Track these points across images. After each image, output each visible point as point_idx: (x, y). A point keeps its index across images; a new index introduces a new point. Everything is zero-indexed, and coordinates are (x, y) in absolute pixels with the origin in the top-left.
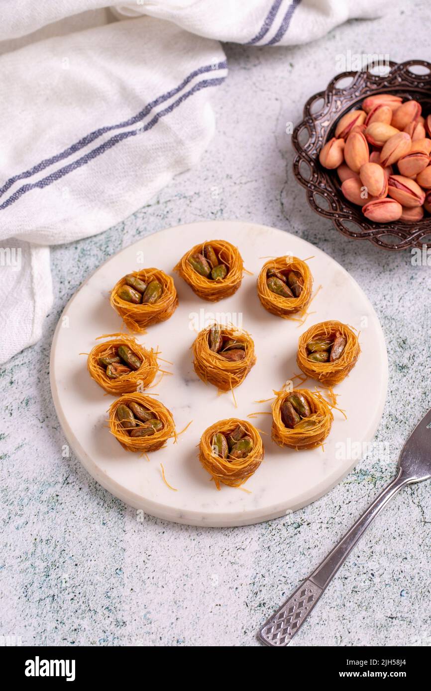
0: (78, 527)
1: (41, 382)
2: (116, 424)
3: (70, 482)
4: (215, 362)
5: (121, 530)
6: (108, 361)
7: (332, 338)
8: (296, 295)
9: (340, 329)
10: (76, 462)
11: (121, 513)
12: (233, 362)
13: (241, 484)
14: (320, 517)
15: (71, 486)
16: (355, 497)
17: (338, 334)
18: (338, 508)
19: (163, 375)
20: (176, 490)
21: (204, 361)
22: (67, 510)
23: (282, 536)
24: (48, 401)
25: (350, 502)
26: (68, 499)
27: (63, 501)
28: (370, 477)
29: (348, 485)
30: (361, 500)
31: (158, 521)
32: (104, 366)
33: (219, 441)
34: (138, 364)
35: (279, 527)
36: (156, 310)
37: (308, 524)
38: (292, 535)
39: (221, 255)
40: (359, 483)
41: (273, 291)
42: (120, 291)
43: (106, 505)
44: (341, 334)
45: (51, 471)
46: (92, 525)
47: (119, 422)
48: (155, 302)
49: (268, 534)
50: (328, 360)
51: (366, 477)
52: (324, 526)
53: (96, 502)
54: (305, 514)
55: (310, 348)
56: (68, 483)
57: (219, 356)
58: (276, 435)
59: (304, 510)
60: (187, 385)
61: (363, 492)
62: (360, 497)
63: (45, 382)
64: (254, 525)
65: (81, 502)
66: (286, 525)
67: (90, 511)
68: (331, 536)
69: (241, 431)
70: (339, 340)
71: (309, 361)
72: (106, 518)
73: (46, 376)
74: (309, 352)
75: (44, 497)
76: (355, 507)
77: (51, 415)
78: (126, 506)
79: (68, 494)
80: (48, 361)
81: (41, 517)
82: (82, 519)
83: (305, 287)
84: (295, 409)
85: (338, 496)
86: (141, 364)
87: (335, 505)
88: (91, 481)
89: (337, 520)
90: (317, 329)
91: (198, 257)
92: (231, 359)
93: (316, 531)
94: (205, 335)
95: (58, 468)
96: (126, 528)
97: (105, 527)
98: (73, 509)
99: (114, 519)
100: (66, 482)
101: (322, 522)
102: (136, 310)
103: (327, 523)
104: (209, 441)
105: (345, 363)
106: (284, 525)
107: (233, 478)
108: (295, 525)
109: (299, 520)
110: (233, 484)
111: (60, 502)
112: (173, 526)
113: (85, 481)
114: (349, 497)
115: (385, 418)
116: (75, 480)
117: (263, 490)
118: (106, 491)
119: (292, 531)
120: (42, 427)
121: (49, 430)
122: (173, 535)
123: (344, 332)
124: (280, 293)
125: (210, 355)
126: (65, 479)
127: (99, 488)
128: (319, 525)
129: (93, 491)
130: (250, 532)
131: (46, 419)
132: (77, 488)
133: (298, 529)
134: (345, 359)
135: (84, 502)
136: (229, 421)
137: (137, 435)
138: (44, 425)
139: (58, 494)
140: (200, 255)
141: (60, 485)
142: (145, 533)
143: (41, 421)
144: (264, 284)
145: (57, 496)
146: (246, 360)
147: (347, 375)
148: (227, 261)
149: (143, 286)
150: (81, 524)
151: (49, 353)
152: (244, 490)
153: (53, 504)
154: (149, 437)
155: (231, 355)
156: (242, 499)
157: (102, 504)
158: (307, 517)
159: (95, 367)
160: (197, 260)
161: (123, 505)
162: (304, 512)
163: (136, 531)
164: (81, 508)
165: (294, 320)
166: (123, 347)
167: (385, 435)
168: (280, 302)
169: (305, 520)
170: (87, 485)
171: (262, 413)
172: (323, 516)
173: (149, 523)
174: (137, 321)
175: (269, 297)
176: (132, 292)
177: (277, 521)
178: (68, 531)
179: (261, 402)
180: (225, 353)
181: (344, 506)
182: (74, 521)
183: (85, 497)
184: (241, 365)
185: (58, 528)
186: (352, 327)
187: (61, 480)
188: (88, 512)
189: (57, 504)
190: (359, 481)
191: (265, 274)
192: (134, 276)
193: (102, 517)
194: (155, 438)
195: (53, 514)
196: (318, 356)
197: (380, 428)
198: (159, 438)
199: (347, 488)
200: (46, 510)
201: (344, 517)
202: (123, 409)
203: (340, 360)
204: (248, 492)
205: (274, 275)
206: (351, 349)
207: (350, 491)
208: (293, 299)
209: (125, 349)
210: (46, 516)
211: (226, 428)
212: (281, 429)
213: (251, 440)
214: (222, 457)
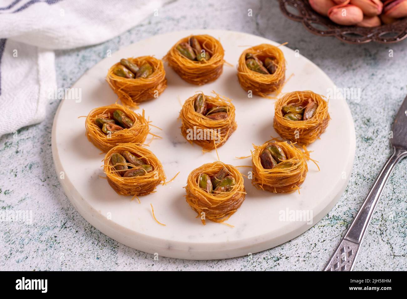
0: (74, 260)
1: (44, 151)
2: (110, 168)
3: (68, 226)
4: (201, 121)
5: (113, 263)
6: (105, 121)
7: (305, 103)
8: (271, 72)
9: (312, 96)
10: (74, 211)
11: (114, 250)
12: (216, 121)
13: (224, 220)
14: (297, 252)
15: (68, 229)
16: (329, 236)
17: (310, 100)
18: (313, 245)
19: (153, 139)
20: (164, 225)
21: (191, 121)
22: (64, 248)
23: (262, 267)
24: (49, 165)
25: (324, 241)
26: (66, 239)
27: (61, 241)
28: (342, 221)
29: (322, 227)
30: (335, 239)
31: (148, 256)
32: (100, 125)
33: (204, 180)
34: (131, 124)
35: (260, 260)
36: (147, 83)
37: (286, 258)
38: (272, 267)
39: (206, 46)
40: (332, 226)
41: (251, 70)
42: (116, 69)
43: (100, 244)
44: (313, 100)
45: (51, 218)
46: (87, 260)
47: (113, 166)
48: (147, 77)
49: (250, 266)
50: (302, 119)
51: (338, 221)
52: (301, 259)
53: (91, 242)
54: (283, 250)
55: (285, 110)
56: (66, 227)
57: (204, 117)
58: (256, 178)
59: (282, 247)
60: (175, 146)
61: (336, 233)
62: (333, 237)
63: (47, 152)
64: (237, 258)
65: (77, 242)
66: (266, 258)
67: (85, 248)
68: (308, 267)
69: (224, 172)
70: (311, 104)
71: (284, 119)
72: (100, 254)
73: (49, 147)
74: (284, 113)
75: (43, 238)
76: (329, 245)
77: (52, 176)
78: (118, 245)
79: (65, 235)
80: (50, 136)
81: (40, 253)
82: (78, 255)
83: (280, 66)
84: (273, 156)
85: (313, 235)
86: (133, 124)
87: (311, 243)
88: (87, 226)
89: (313, 254)
90: (291, 96)
91: (185, 45)
92: (214, 119)
93: (294, 264)
94: (191, 101)
95: (57, 216)
96: (118, 262)
97: (99, 261)
98: (70, 247)
99: (107, 255)
100: (64, 226)
101: (299, 257)
102: (129, 83)
103: (304, 257)
104: (195, 180)
105: (317, 120)
106: (264, 258)
107: (217, 212)
108: (274, 259)
109: (278, 255)
110: (217, 219)
111: (58, 242)
112: (162, 260)
113: (82, 226)
114: (324, 237)
115: (354, 177)
116: (72, 225)
117: (245, 225)
118: (101, 233)
119: (271, 263)
120: (43, 185)
121: (50, 187)
122: (162, 266)
123: (316, 99)
124: (257, 70)
125: (195, 115)
126: (63, 224)
127: (94, 231)
128: (297, 259)
129: (88, 233)
130: (233, 264)
131: (47, 179)
132: (74, 231)
133: (278, 262)
134: (317, 118)
135: (80, 242)
136: (213, 164)
137: (129, 175)
138: (45, 183)
139: (56, 235)
140: (186, 44)
141: (58, 229)
142: (136, 266)
143: (43, 180)
144: (243, 64)
145: (56, 237)
146: (228, 119)
147: (318, 137)
148: (211, 49)
149: (136, 69)
150: (77, 259)
151: (51, 131)
152: (228, 225)
153: (52, 243)
154: (140, 177)
155: (215, 116)
156: (225, 232)
157: (96, 243)
158: (285, 252)
159: (92, 125)
160: (184, 47)
161: (116, 244)
162: (283, 249)
163: (128, 264)
164: (77, 246)
165: (270, 98)
166: (117, 111)
167: (355, 189)
168: (258, 77)
169: (284, 255)
170: (83, 229)
172: (300, 251)
173: (139, 257)
174: (131, 96)
175: (247, 72)
176: (125, 70)
177: (258, 256)
178: (64, 264)
179: (242, 158)
180: (209, 116)
181: (320, 244)
182: (70, 256)
183: (81, 238)
184: (223, 123)
185: (56, 261)
186: (322, 96)
187: (59, 225)
188: (83, 249)
189: (55, 243)
190: (333, 224)
191: (244, 57)
192: (129, 60)
193: (96, 253)
194: (146, 178)
195: (51, 251)
196: (292, 115)
197: (350, 184)
198: (150, 178)
199: (321, 230)
200: (45, 248)
201: (319, 252)
202: (117, 156)
203: (313, 118)
204: (231, 227)
205: (252, 58)
206: (322, 110)
207: (324, 232)
208: (269, 75)
209: (120, 112)
210: (45, 252)
211: (210, 170)
212: (260, 169)
213: (233, 178)
214: (207, 192)
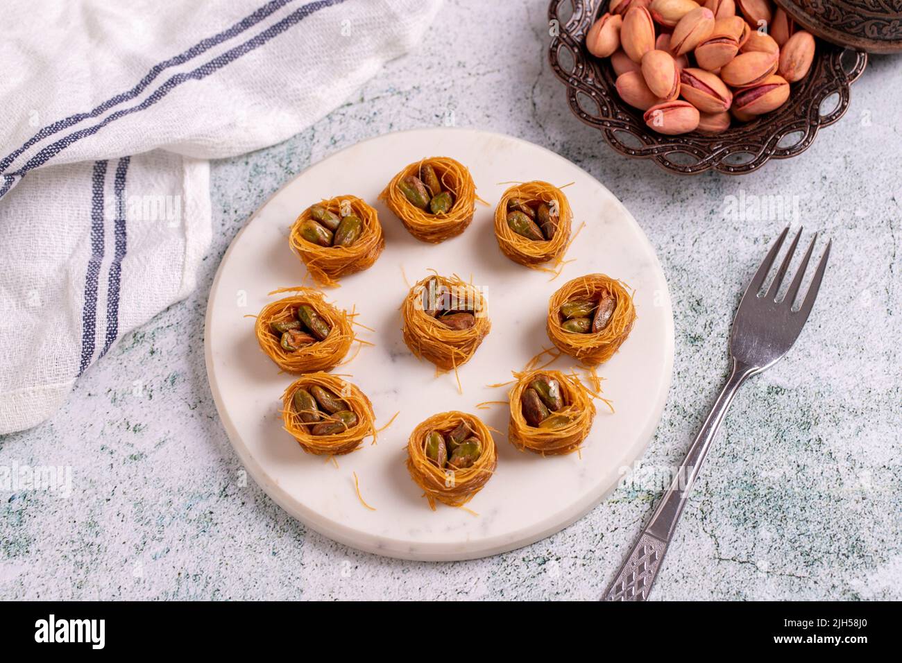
0: (238, 557)
1: (194, 351)
2: (292, 416)
3: (229, 493)
4: (433, 331)
5: (297, 563)
6: (283, 326)
7: (597, 298)
8: (547, 237)
9: (607, 286)
10: (238, 465)
11: (298, 538)
12: (457, 332)
13: (464, 502)
14: (573, 549)
15: (230, 499)
16: (623, 521)
17: (604, 294)
18: (599, 537)
19: (361, 346)
20: (373, 509)
21: (417, 330)
22: (224, 533)
23: (520, 575)
24: (201, 379)
25: (616, 529)
26: (226, 518)
27: (219, 521)
28: (645, 494)
29: (614, 504)
30: (632, 526)
31: (349, 551)
32: (277, 334)
33: (434, 442)
34: (325, 332)
35: (517, 562)
36: (351, 255)
37: (557, 560)
38: (535, 574)
39: (445, 178)
40: (629, 502)
41: (516, 232)
42: (303, 228)
43: (278, 527)
44: (608, 293)
45: (204, 479)
46: (258, 556)
47: (297, 414)
48: (352, 244)
49: (502, 573)
50: (590, 330)
51: (639, 494)
52: (579, 562)
53: (264, 523)
54: (554, 545)
55: (565, 312)
56: (226, 496)
57: (438, 323)
58: (514, 434)
59: (551, 539)
60: (394, 361)
61: (634, 515)
62: (630, 522)
63: (198, 352)
64: (483, 559)
65: (243, 522)
66: (526, 560)
67: (255, 535)
68: (589, 576)
69: (466, 430)
70: (606, 302)
71: (562, 331)
72: (277, 545)
73: (200, 344)
74: (564, 318)
75: (193, 515)
76: (623, 536)
77: (206, 398)
78: (305, 530)
79: (226, 510)
80: (202, 323)
81: (188, 543)
82: (245, 547)
83: (560, 226)
84: (541, 398)
85: (600, 519)
86: (329, 331)
87: (596, 532)
88: (258, 493)
89: (598, 554)
90: (575, 285)
91: (412, 182)
92: (454, 327)
93: (568, 570)
95: (213, 474)
96: (305, 561)
97: (276, 558)
98: (232, 532)
99: (288, 547)
100: (224, 494)
101: (576, 557)
102: (324, 255)
103: (584, 558)
104: (421, 443)
105: (613, 334)
106: (524, 560)
107: (453, 495)
108: (539, 561)
109: (545, 554)
110: (453, 502)
111: (215, 522)
112: (370, 559)
113: (250, 493)
114: (616, 521)
115: (668, 410)
116: (236, 491)
117: (495, 512)
118: (279, 508)
119: (534, 569)
120: (192, 416)
121: (202, 421)
122: (369, 570)
123: (613, 291)
124: (525, 233)
125: (425, 321)
126: (222, 489)
127: (269, 503)
128: (573, 561)
129: (260, 507)
130: (476, 569)
131: (199, 405)
132: (239, 502)
133: (543, 566)
134: (613, 330)
135: (247, 523)
136: (449, 415)
137: (320, 432)
138: (195, 413)
139: (211, 510)
140: (415, 179)
141: (215, 498)
142: (331, 568)
143: (192, 407)
144: (503, 221)
145: (211, 513)
146: (475, 328)
147: (616, 350)
148: (453, 187)
149: (335, 221)
150: (243, 554)
151: (205, 312)
152: (470, 512)
153: (205, 524)
154: (337, 436)
155: (455, 320)
156: (464, 524)
157: (272, 526)
158: (556, 549)
159: (265, 335)
160: (411, 185)
161: (301, 527)
162: (552, 543)
163: (319, 565)
164: (244, 531)
165: (545, 271)
166: (305, 307)
167: (669, 434)
168: (525, 247)
169: (553, 553)
170: (253, 499)
171: (496, 402)
172: (579, 547)
173: (336, 553)
174: (326, 271)
175: (510, 239)
176: (319, 228)
177: (514, 554)
178: (224, 563)
179: (496, 386)
180: (446, 317)
181: (609, 534)
182: (233, 548)
183: (250, 516)
184: (468, 336)
185: (211, 559)
186: (624, 283)
187: (217, 491)
188: (252, 537)
189: (210, 524)
190: (630, 499)
191: (504, 207)
192: (323, 206)
193: (272, 544)
194: (345, 438)
195: (204, 539)
196: (575, 324)
197: (661, 425)
198: (351, 437)
199: (613, 508)
200: (195, 533)
201: (607, 550)
202: (302, 395)
203: (607, 330)
204: (474, 515)
205: (518, 209)
206: (622, 315)
207: (617, 513)
208: (544, 243)
209: (308, 310)
210: (195, 541)
211: (445, 425)
212: (521, 427)
213: (479, 443)
214: (437, 466)
